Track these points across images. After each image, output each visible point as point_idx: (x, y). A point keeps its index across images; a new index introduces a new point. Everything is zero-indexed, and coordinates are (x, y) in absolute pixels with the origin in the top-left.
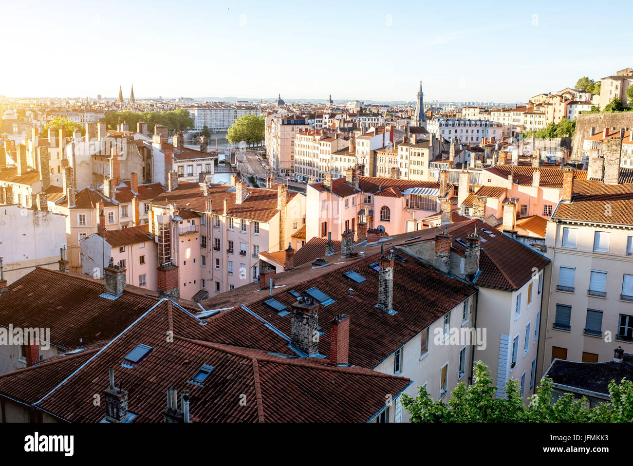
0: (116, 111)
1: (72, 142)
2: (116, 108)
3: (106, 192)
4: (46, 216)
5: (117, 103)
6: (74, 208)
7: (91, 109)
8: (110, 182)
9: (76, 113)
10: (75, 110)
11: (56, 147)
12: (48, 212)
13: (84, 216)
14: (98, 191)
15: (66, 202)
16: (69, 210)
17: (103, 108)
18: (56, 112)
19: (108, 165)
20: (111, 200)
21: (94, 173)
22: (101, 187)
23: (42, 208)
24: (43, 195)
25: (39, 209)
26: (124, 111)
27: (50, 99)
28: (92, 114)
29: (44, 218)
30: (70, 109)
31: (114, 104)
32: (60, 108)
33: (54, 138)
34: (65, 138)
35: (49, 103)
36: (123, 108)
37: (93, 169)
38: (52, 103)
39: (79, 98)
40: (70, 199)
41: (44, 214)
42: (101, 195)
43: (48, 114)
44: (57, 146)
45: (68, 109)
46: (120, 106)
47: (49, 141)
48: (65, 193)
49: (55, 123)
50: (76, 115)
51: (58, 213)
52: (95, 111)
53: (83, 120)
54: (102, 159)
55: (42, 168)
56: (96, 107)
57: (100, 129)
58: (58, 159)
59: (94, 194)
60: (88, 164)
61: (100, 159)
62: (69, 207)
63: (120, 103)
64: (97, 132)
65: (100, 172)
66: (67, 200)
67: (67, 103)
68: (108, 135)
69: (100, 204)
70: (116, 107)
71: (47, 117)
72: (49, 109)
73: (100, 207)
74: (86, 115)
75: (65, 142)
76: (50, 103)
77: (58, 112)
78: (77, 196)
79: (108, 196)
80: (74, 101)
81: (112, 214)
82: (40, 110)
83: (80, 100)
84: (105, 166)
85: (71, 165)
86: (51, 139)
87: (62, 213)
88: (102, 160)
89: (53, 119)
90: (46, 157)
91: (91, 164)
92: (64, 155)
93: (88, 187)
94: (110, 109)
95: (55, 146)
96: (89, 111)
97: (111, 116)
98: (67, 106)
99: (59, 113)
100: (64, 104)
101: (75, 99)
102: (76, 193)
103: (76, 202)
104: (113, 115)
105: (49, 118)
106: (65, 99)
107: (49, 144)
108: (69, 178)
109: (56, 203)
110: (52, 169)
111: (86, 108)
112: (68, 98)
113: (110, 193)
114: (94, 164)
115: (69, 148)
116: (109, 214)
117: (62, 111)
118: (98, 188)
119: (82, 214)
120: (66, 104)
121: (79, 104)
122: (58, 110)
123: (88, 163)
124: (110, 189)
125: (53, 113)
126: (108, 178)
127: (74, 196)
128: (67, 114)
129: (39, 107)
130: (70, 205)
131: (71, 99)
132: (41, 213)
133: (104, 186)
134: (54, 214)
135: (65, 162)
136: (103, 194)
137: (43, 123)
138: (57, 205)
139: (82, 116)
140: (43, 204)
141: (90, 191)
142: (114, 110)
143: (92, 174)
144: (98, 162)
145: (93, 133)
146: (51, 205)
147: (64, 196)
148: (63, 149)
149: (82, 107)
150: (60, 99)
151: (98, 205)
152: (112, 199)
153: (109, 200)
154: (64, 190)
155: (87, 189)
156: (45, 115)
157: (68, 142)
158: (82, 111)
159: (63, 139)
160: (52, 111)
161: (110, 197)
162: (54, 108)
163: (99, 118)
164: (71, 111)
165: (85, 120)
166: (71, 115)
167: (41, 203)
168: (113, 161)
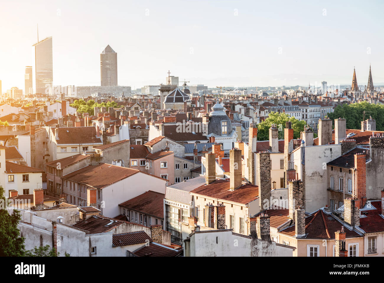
0: (349, 103)
1: (302, 146)
2: (348, 100)
3: (347, 216)
4: (267, 247)
5: (350, 93)
6: (303, 237)
7: (316, 101)
8: (353, 202)
9: (297, 106)
10: (294, 103)
11: (279, 153)
12: (270, 242)
13: (316, 249)
14: (336, 214)
15: (293, 229)
16: (296, 240)
17: (331, 98)
18: (271, 106)
19: (349, 178)
20: (354, 228)
21: (329, 190)
22: (339, 209)
23: (262, 236)
24: (264, 218)
25: (259, 237)
26: (360, 102)
27: (262, 88)
28: (318, 108)
29: (265, 251)
30: (289, 102)
31: (346, 93)
32: (276, 100)
33: (277, 140)
34: (291, 141)
35: (260, 95)
36: (357, 99)
37: (329, 183)
38: (265, 94)
39: (298, 87)
40: (298, 225)
41: (266, 245)
42: (340, 221)
43: (262, 109)
44: (281, 150)
45: (286, 102)
46: (354, 96)
47: (271, 145)
48: (291, 216)
49: (271, 120)
50: (297, 109)
51: (282, 243)
52: (321, 104)
53: (305, 117)
54: (341, 169)
55: (262, 181)
56: (322, 98)
57: (339, 127)
58: (282, 168)
59: (330, 218)
60: (321, 176)
61: (339, 169)
62: (296, 235)
63: (354, 92)
64: (334, 132)
65: (337, 188)
66: (294, 227)
67: (284, 93)
68: (348, 136)
69: (340, 233)
70: (349, 97)
71: (260, 113)
72: (263, 102)
73: (340, 237)
74: (309, 109)
75: (292, 146)
76: (262, 94)
77: (274, 105)
78: (308, 220)
79: (350, 223)
80: (292, 91)
81: (355, 248)
82: (251, 103)
83: (300, 89)
84: (345, 180)
85: (300, 178)
86: (273, 142)
87: (287, 243)
88: (341, 171)
89: (269, 116)
90: (266, 165)
91: (326, 176)
92: (290, 163)
93: (322, 209)
94: (341, 101)
95: (278, 151)
96: (313, 104)
97: (342, 110)
98: (284, 97)
99: (275, 107)
100: (280, 95)
101: (292, 88)
102: (306, 217)
103: (306, 229)
104: (345, 108)
105: (263, 114)
106: (279, 88)
107: (270, 148)
108: (297, 195)
109: (279, 230)
110: (274, 182)
111: (309, 100)
112: (284, 86)
113: (353, 218)
114: (329, 176)
115: (297, 154)
116: (351, 249)
117: (279, 105)
118: (335, 210)
119: (314, 246)
120: (283, 95)
121: (300, 95)
122: (273, 102)
123: (322, 174)
124: (353, 212)
125: (267, 107)
126: (351, 196)
127: (304, 221)
128: (286, 108)
129: (251, 101)
130: (299, 233)
131: (288, 88)
132: (261, 242)
133: (345, 208)
134: (278, 245)
135: (291, 172)
136: (343, 219)
137: (255, 121)
138: (281, 232)
139: (305, 111)
140: (264, 231)
141: (325, 214)
142: (346, 102)
143: (326, 190)
144: (336, 173)
145: (328, 133)
146: (274, 232)
147: (290, 220)
148: (289, 156)
149: (305, 99)
150: (274, 88)
151: (337, 235)
152: (356, 227)
153: (351, 228)
154: (291, 212)
155: (320, 211)
156: (257, 111)
157: (295, 146)
158: (304, 104)
159: (289, 141)
160: (267, 104)
161: (353, 224)
162: (269, 100)
163: (326, 113)
164: (291, 104)
165: (308, 117)
166: (290, 109)
167: (262, 229)
168: (356, 172)
